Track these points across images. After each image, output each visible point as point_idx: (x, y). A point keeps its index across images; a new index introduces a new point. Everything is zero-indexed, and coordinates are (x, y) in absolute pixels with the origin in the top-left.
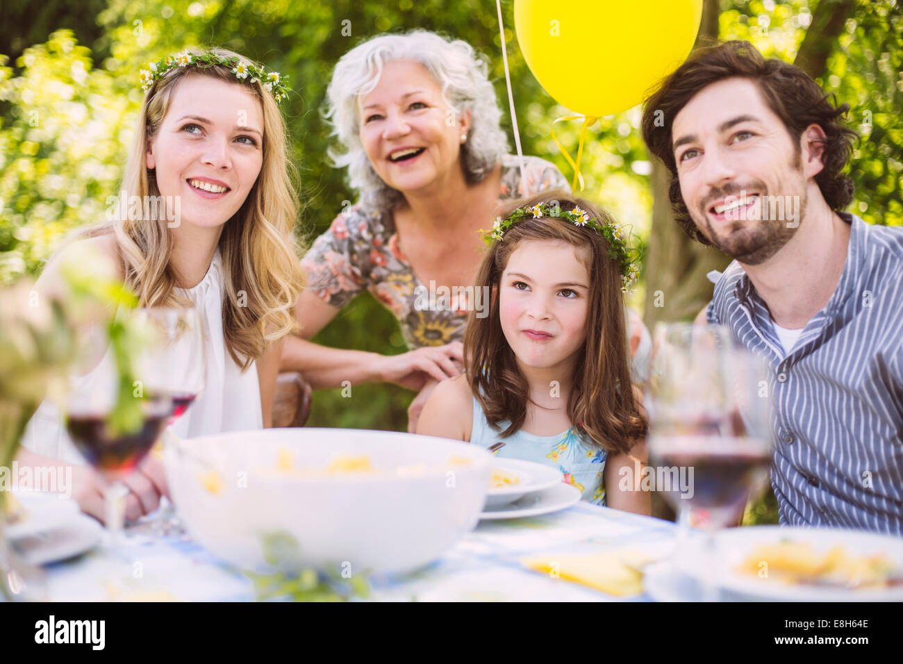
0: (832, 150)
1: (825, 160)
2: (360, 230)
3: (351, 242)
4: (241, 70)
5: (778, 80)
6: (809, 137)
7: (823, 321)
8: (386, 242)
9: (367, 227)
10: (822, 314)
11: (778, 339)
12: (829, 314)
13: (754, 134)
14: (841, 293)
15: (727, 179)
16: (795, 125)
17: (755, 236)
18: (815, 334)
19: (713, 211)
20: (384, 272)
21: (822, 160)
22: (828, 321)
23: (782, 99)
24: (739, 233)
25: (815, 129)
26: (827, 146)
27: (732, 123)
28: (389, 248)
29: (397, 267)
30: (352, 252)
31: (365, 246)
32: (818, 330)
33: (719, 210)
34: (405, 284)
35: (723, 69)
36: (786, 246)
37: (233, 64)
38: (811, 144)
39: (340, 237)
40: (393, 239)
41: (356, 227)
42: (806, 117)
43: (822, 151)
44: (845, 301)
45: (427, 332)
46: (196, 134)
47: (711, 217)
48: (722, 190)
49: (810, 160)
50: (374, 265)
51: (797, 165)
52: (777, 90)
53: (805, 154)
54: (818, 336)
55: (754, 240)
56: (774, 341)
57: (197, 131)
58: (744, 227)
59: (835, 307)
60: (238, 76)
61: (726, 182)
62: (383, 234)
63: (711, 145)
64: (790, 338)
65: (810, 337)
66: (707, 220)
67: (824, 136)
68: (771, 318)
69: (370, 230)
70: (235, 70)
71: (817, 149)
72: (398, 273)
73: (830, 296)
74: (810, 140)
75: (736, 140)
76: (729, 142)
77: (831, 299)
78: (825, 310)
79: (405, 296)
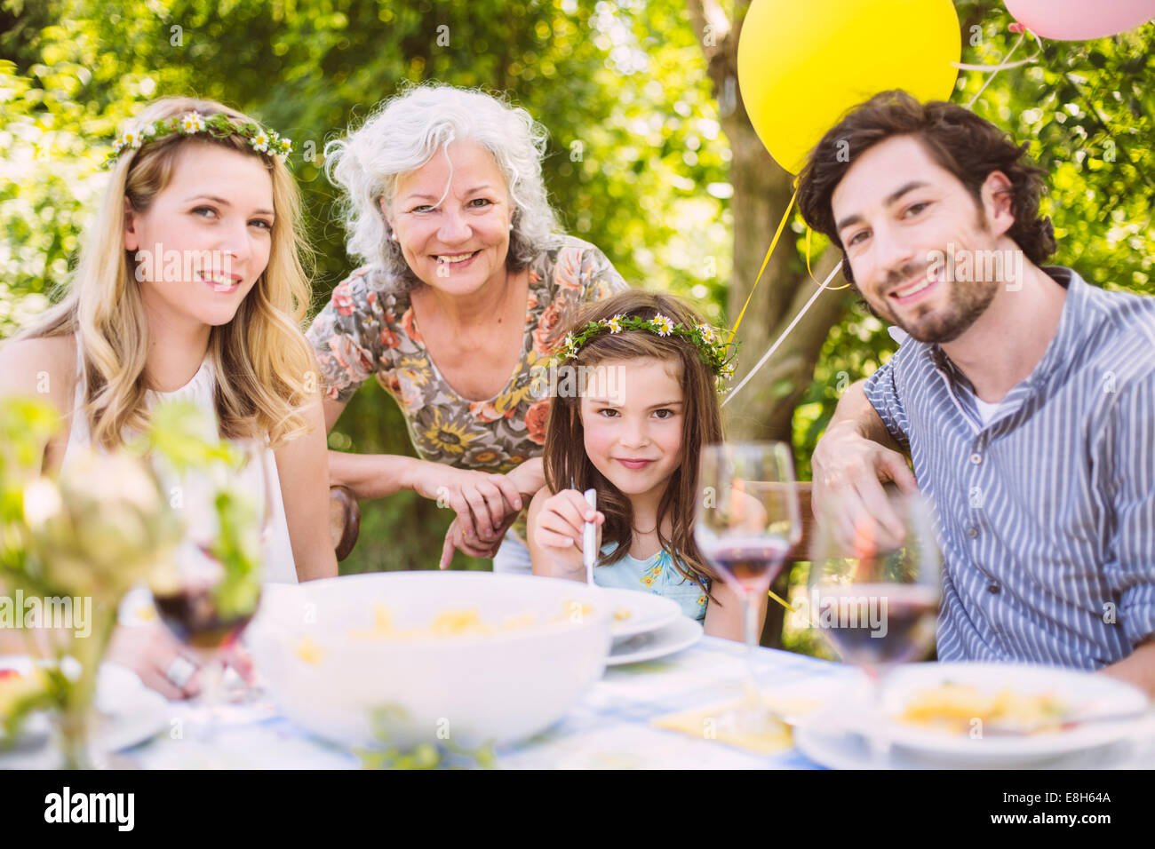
0: (1021, 197)
1: (1015, 210)
2: (369, 303)
3: (358, 319)
4: (261, 141)
5: (945, 131)
6: (991, 188)
7: (1024, 393)
8: (399, 317)
9: (376, 298)
10: (1025, 385)
11: (978, 412)
12: (1033, 384)
13: (928, 204)
14: (1050, 362)
15: (905, 260)
16: (972, 179)
17: (946, 318)
18: (1015, 407)
19: (894, 295)
20: (395, 356)
21: (1011, 212)
22: (1031, 392)
23: (952, 152)
24: (928, 317)
25: (997, 177)
26: (1014, 194)
27: (899, 194)
28: (402, 325)
29: (412, 349)
30: (362, 331)
31: (375, 323)
32: (1018, 403)
33: (902, 294)
34: (420, 370)
35: (878, 132)
36: (981, 318)
37: (250, 133)
38: (995, 196)
39: (345, 313)
40: (407, 314)
41: (363, 298)
42: (984, 167)
43: (1009, 202)
44: (1053, 371)
45: (441, 434)
46: (209, 217)
47: (892, 301)
48: (901, 274)
49: (997, 216)
50: (386, 346)
51: (982, 225)
52: (944, 143)
53: (990, 209)
54: (1018, 409)
55: (946, 323)
56: (973, 415)
57: (210, 214)
58: (932, 309)
59: (1040, 377)
60: (256, 148)
61: (905, 263)
62: (395, 307)
63: (880, 222)
64: (990, 411)
65: (1009, 409)
66: (888, 305)
67: (1009, 184)
68: (975, 392)
69: (382, 303)
70: (253, 141)
71: (1004, 200)
72: (412, 356)
73: (1036, 364)
74: (993, 192)
75: (909, 214)
76: (901, 216)
77: (1037, 368)
78: (1029, 379)
79: (419, 385)
